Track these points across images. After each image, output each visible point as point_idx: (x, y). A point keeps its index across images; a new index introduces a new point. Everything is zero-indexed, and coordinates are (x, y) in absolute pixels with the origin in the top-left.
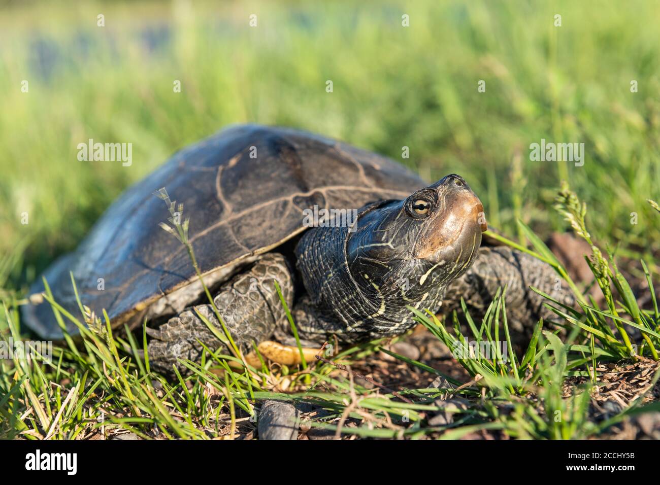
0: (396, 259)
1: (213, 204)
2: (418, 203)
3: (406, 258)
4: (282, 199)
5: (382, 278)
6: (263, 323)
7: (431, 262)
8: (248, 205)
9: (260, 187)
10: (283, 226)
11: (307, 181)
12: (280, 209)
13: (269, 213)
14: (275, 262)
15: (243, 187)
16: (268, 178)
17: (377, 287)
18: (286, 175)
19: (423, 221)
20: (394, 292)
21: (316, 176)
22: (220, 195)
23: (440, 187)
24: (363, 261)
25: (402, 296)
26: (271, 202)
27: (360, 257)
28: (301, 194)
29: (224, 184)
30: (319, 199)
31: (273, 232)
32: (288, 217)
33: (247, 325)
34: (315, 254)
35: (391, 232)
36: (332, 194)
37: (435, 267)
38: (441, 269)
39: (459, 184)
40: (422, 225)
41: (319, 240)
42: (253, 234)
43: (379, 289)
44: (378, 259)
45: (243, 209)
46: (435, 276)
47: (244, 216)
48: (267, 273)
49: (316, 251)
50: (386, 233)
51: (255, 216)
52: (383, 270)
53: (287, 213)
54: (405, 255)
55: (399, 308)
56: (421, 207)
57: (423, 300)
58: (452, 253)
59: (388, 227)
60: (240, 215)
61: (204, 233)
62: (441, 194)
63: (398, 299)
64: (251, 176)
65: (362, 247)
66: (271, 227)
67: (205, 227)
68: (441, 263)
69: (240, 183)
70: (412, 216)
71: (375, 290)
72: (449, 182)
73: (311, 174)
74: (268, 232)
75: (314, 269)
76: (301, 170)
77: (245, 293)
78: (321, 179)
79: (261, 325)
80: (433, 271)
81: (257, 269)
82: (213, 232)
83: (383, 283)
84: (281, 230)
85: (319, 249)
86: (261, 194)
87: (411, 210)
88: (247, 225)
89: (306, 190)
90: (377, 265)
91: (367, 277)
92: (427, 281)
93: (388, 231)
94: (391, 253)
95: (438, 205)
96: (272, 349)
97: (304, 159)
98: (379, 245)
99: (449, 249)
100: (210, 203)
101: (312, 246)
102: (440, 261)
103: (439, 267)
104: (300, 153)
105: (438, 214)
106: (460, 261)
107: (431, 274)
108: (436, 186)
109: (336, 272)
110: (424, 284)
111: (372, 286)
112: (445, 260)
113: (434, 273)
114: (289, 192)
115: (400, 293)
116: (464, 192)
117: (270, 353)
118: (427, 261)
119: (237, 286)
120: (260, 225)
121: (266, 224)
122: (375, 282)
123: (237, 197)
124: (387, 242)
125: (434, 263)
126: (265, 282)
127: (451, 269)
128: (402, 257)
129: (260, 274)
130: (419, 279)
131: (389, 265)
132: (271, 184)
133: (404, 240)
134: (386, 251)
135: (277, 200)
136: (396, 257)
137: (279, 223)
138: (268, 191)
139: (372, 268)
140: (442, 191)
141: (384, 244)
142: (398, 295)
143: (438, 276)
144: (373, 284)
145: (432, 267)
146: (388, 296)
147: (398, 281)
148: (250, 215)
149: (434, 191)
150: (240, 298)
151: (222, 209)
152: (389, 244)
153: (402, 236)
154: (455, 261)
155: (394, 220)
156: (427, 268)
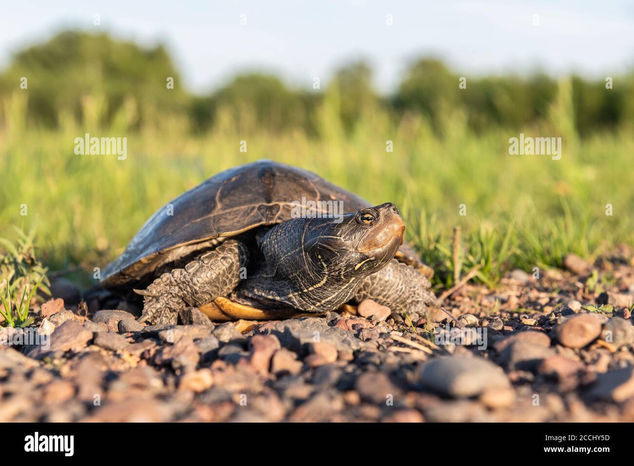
0: (344, 249)
1: (211, 203)
2: (366, 216)
3: (351, 250)
4: (253, 205)
5: (331, 260)
6: (218, 285)
7: (366, 256)
8: (231, 207)
9: (243, 196)
10: (246, 222)
11: (272, 196)
12: (249, 211)
13: (242, 213)
14: (233, 245)
15: (233, 195)
16: (250, 191)
17: (325, 265)
18: (261, 191)
19: (367, 228)
20: (337, 271)
21: (281, 194)
22: (217, 199)
23: (381, 209)
24: (320, 246)
25: (341, 275)
26: (246, 206)
27: (319, 243)
28: (265, 204)
29: (222, 192)
30: (275, 208)
31: (239, 225)
32: (251, 217)
33: (206, 285)
34: (272, 244)
35: (344, 230)
36: (286, 207)
37: (367, 260)
38: (370, 263)
39: (394, 209)
40: (365, 231)
41: (276, 235)
42: (226, 224)
43: (327, 267)
44: (332, 246)
45: (227, 209)
46: (365, 266)
47: (226, 213)
48: (225, 252)
49: (273, 242)
50: (340, 231)
51: (232, 213)
52: (333, 254)
53: (252, 214)
54: (350, 248)
55: (335, 283)
56: (368, 219)
57: (350, 282)
58: (380, 254)
59: (343, 227)
60: (224, 212)
61: (198, 220)
62: (381, 214)
63: (337, 276)
64: (240, 189)
65: (322, 237)
66: (239, 222)
67: (200, 217)
68: (372, 259)
69: (232, 192)
70: (359, 224)
71: (323, 267)
72: (388, 207)
73: (278, 193)
74: (235, 224)
75: (270, 254)
76: (272, 189)
77: (207, 264)
78: (285, 197)
79: (216, 286)
80: (365, 263)
81: (219, 249)
82: (203, 220)
83: (331, 263)
84: (244, 224)
85: (276, 241)
86: (242, 201)
87: (360, 219)
88: (224, 219)
89: (269, 201)
90: (330, 250)
91: (320, 257)
92: (360, 268)
93: (342, 230)
94: (342, 244)
95: (378, 220)
96: (223, 302)
97: (278, 182)
98: (335, 237)
99: (379, 250)
100: (209, 203)
101: (270, 239)
102: (372, 257)
103: (370, 261)
104: (276, 178)
105: (377, 226)
106: (383, 261)
107: (364, 264)
108: (378, 207)
109: (286, 257)
110: (357, 270)
111: (322, 264)
112: (376, 257)
113: (366, 264)
114: (259, 202)
115: (341, 272)
116: (396, 216)
117: (222, 305)
118: (364, 255)
119: (204, 258)
120: (233, 219)
121: (236, 220)
122: (324, 262)
123: (226, 201)
124: (341, 236)
125: (368, 258)
126: (222, 258)
127: (376, 265)
128: (348, 248)
129: (220, 252)
130: (356, 266)
131: (338, 252)
132: (249, 195)
133: (352, 238)
134: (339, 242)
135: (249, 206)
136: (344, 248)
137: (244, 220)
138: (246, 199)
139: (326, 252)
140: (382, 211)
141: (338, 238)
142: (338, 273)
143: (367, 267)
144: (323, 263)
145: (366, 259)
146: (331, 273)
147: (341, 264)
148: (230, 213)
149: (377, 211)
150: (203, 266)
151: (214, 207)
152: (342, 238)
153: (351, 235)
154: (380, 260)
155: (347, 224)
156: (362, 260)
